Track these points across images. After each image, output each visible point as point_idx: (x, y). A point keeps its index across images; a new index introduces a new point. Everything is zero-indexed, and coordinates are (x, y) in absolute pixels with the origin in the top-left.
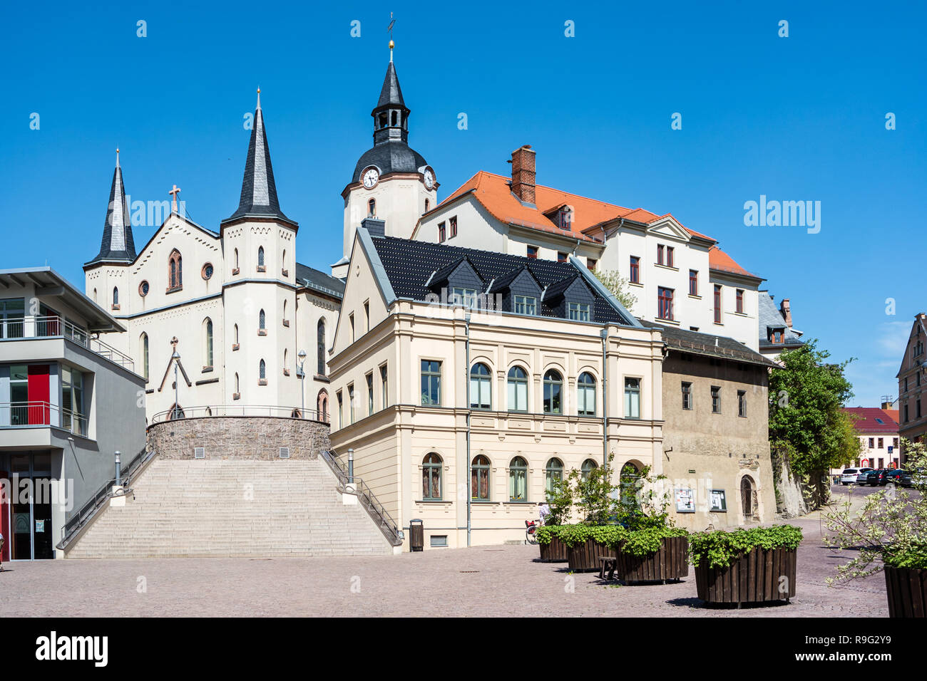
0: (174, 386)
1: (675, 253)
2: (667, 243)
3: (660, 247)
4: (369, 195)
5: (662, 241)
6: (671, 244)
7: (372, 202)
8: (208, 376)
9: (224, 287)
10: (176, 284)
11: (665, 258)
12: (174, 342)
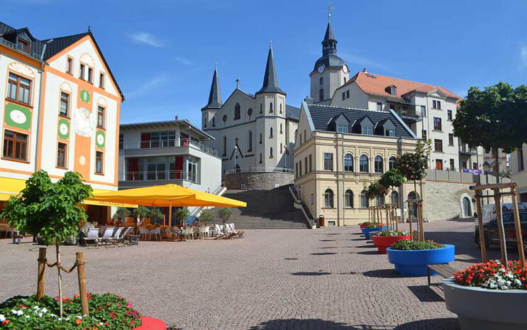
0: (237, 157)
1: (441, 103)
2: (437, 100)
3: (434, 101)
4: (320, 76)
5: (435, 99)
6: (439, 100)
7: (321, 79)
8: (250, 153)
9: (256, 118)
10: (237, 117)
11: (437, 105)
12: (237, 139)
